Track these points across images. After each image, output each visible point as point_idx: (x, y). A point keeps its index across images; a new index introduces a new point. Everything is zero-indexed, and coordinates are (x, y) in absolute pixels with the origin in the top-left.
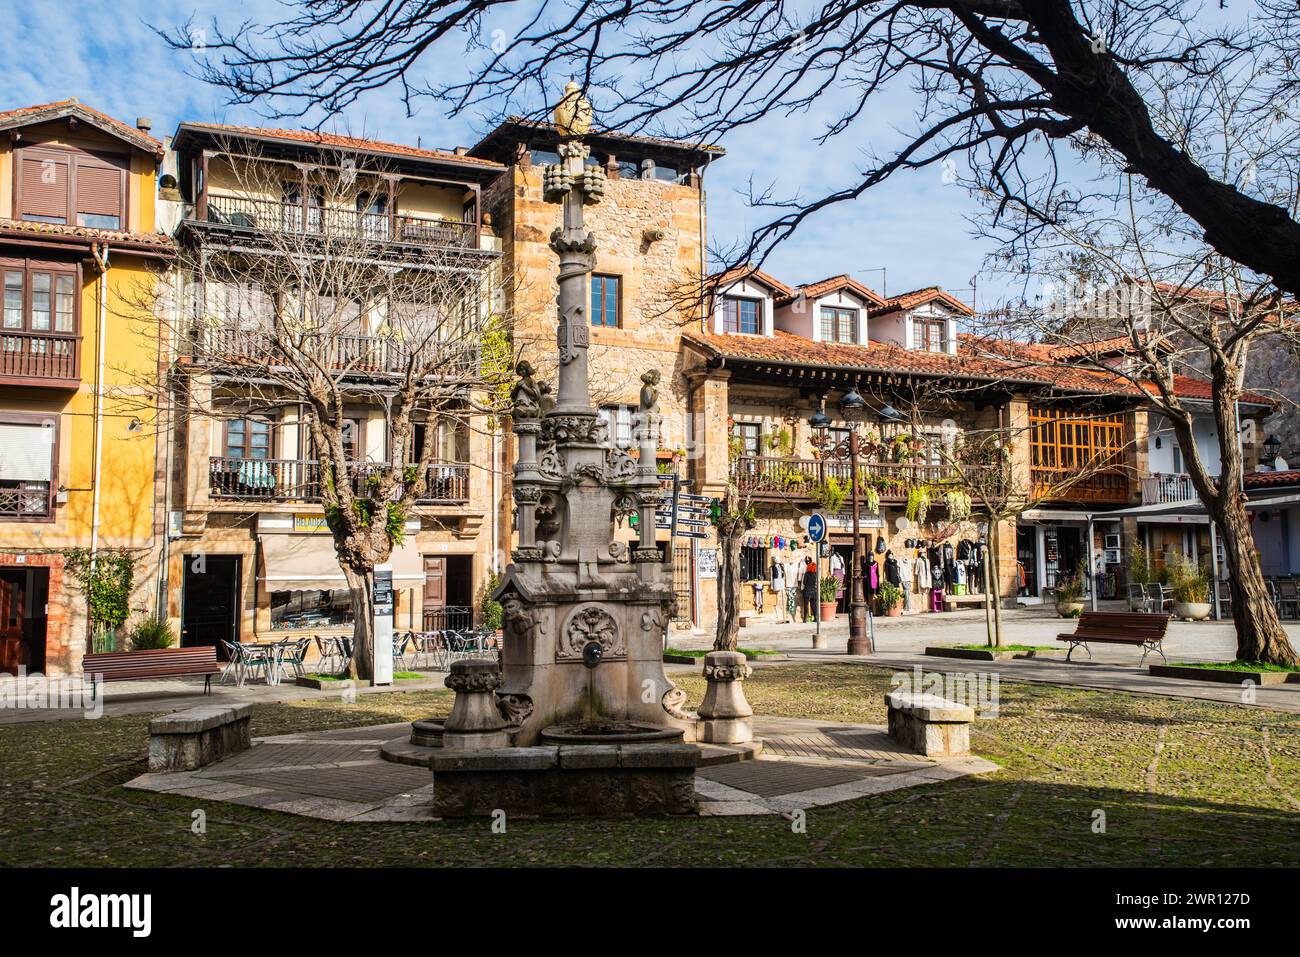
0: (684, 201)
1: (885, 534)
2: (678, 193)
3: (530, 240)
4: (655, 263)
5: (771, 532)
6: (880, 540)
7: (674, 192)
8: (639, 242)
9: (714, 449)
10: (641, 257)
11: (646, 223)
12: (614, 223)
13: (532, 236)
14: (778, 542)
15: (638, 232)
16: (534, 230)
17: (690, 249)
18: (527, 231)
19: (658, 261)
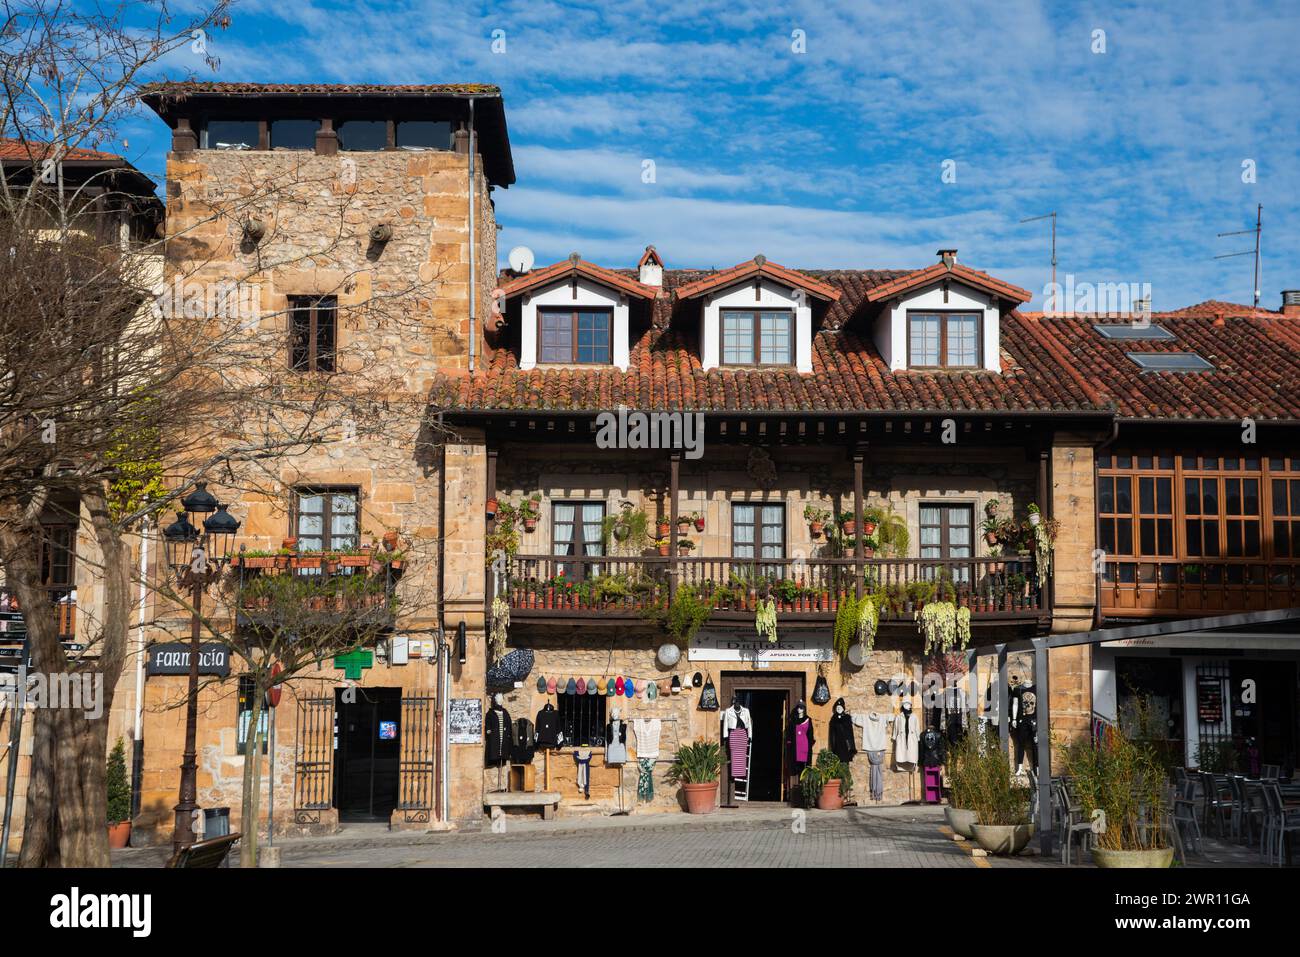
0: (444, 174)
1: (833, 675)
2: (433, 164)
3: (189, 258)
4: (391, 272)
5: (612, 670)
6: (821, 681)
7: (426, 163)
8: (366, 243)
9: (458, 547)
10: (369, 265)
11: (377, 215)
12: (326, 221)
13: (192, 252)
14: (623, 687)
15: (365, 229)
16: (195, 242)
17: (451, 246)
18: (185, 245)
19: (397, 270)
